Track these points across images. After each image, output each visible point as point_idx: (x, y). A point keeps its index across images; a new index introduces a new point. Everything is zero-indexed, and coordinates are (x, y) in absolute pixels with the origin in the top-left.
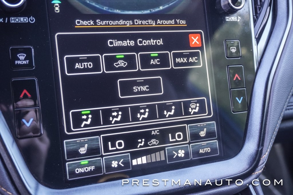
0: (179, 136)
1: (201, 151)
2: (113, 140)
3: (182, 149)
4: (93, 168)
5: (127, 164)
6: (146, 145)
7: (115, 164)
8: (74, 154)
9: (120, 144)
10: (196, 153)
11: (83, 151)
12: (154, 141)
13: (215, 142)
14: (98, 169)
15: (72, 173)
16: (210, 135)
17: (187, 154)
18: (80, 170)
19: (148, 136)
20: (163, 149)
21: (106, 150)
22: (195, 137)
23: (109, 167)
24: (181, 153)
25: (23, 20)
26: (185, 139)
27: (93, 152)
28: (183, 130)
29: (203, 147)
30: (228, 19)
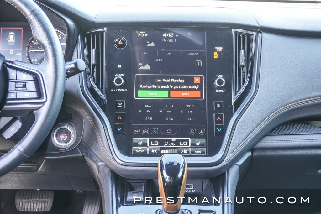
0: (185, 143)
1: (196, 152)
2: (154, 141)
3: (186, 149)
4: (143, 151)
5: (158, 152)
6: (168, 145)
7: (153, 151)
8: (136, 144)
9: (156, 143)
10: (193, 152)
11: (140, 143)
12: (172, 144)
13: (204, 149)
14: (146, 152)
15: (135, 152)
16: (201, 145)
17: (188, 152)
18: (138, 151)
19: (170, 142)
20: (177, 148)
21: (150, 144)
22: (194, 145)
23: (150, 152)
24: (185, 151)
25: (122, 90)
26: (188, 145)
27: (144, 145)
28: (188, 141)
29: (197, 150)
30: (217, 91)
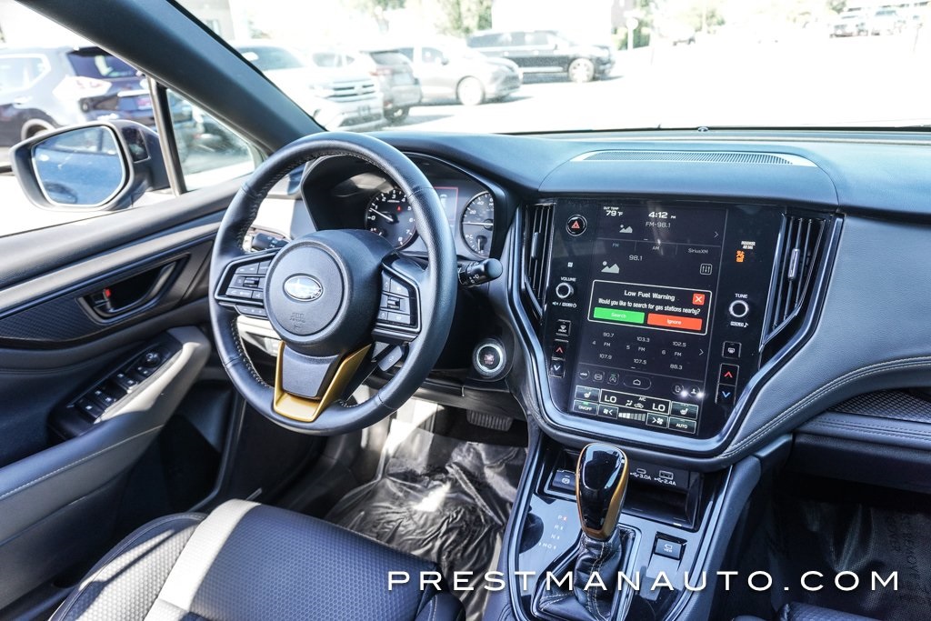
0: (662, 408)
1: (678, 425)
2: (609, 395)
3: (661, 418)
4: (590, 409)
5: (615, 414)
6: (632, 406)
7: (606, 411)
8: (581, 396)
9: (613, 399)
10: (673, 425)
11: (587, 395)
12: (639, 405)
13: (694, 423)
14: (594, 411)
15: (577, 408)
16: (689, 415)
17: (664, 424)
18: (581, 407)
19: (636, 400)
20: (646, 413)
21: (603, 400)
22: (676, 412)
23: (601, 412)
24: (660, 421)
25: (570, 305)
26: (666, 411)
27: (594, 398)
28: (667, 404)
29: (681, 423)
30: (733, 323)
